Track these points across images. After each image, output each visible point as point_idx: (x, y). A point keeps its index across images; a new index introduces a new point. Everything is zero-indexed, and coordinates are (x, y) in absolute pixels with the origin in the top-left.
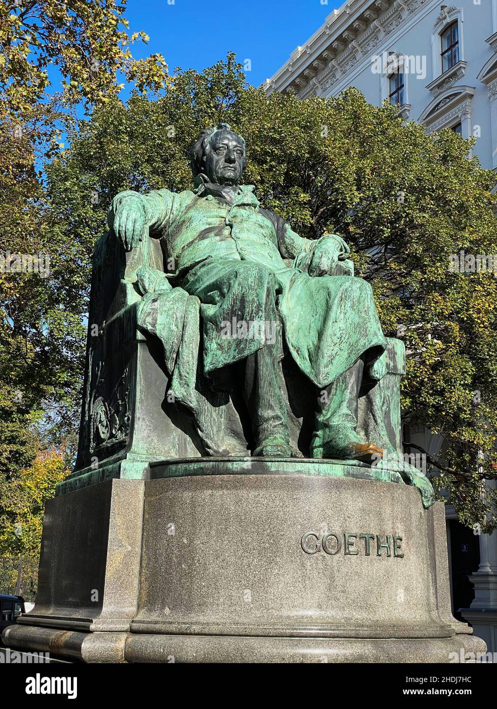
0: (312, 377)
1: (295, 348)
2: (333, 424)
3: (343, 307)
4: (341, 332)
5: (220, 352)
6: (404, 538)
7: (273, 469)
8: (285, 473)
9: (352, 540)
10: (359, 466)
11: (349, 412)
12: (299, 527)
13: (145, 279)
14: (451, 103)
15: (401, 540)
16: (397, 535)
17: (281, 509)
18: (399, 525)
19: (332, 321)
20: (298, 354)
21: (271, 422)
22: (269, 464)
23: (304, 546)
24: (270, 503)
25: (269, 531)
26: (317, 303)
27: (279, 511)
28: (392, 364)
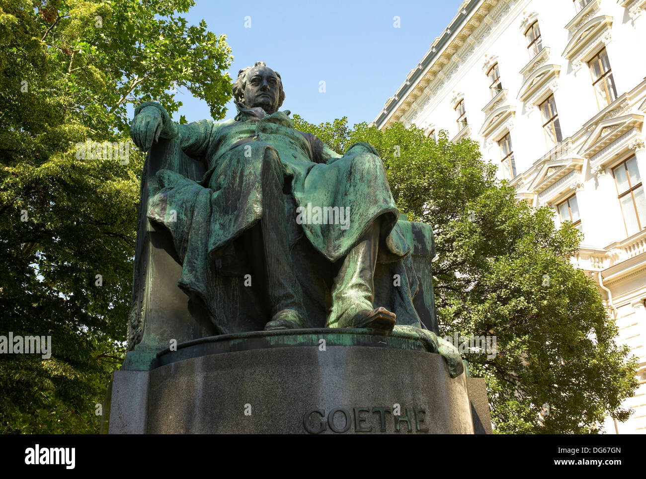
0: (324, 252)
1: (309, 228)
2: (345, 295)
3: (352, 180)
4: (351, 204)
5: (222, 231)
6: (428, 411)
7: (272, 343)
8: (284, 345)
9: (363, 415)
10: (370, 334)
11: (363, 282)
12: (300, 404)
13: (164, 180)
14: (500, 119)
15: (424, 412)
16: (419, 407)
17: (279, 386)
18: (421, 396)
19: (341, 194)
20: (312, 233)
21: (283, 301)
22: (268, 338)
23: (307, 425)
24: (267, 380)
25: (266, 411)
26: (328, 182)
27: (278, 388)
28: (420, 247)
